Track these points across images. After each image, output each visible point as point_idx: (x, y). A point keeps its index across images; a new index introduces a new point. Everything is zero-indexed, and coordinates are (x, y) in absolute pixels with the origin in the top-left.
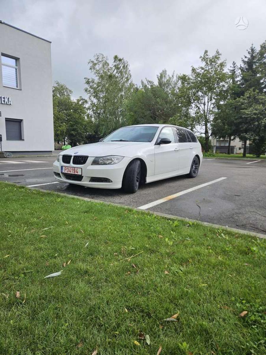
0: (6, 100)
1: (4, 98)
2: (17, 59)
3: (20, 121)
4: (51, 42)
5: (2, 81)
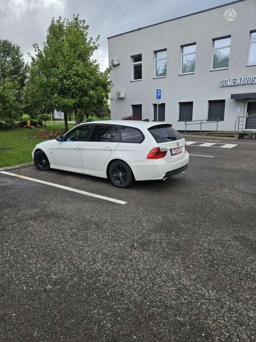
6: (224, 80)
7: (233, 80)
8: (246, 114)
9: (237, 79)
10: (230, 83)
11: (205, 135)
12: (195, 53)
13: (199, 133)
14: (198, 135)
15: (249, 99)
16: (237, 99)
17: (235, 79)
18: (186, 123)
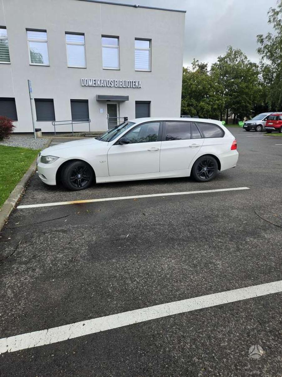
0: (137, 84)
1: (135, 82)
2: (150, 40)
3: (149, 102)
4: (185, 12)
5: (134, 65)
6: (85, 80)
7: (93, 81)
8: (107, 115)
9: (97, 80)
10: (90, 84)
11: (78, 136)
12: (46, 42)
13: (71, 134)
14: (71, 136)
15: (110, 101)
16: (101, 100)
17: (95, 79)
18: (54, 123)
